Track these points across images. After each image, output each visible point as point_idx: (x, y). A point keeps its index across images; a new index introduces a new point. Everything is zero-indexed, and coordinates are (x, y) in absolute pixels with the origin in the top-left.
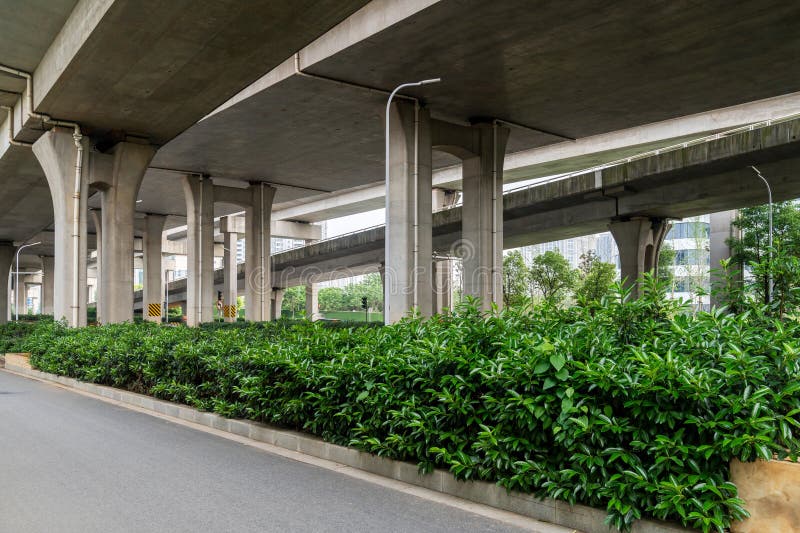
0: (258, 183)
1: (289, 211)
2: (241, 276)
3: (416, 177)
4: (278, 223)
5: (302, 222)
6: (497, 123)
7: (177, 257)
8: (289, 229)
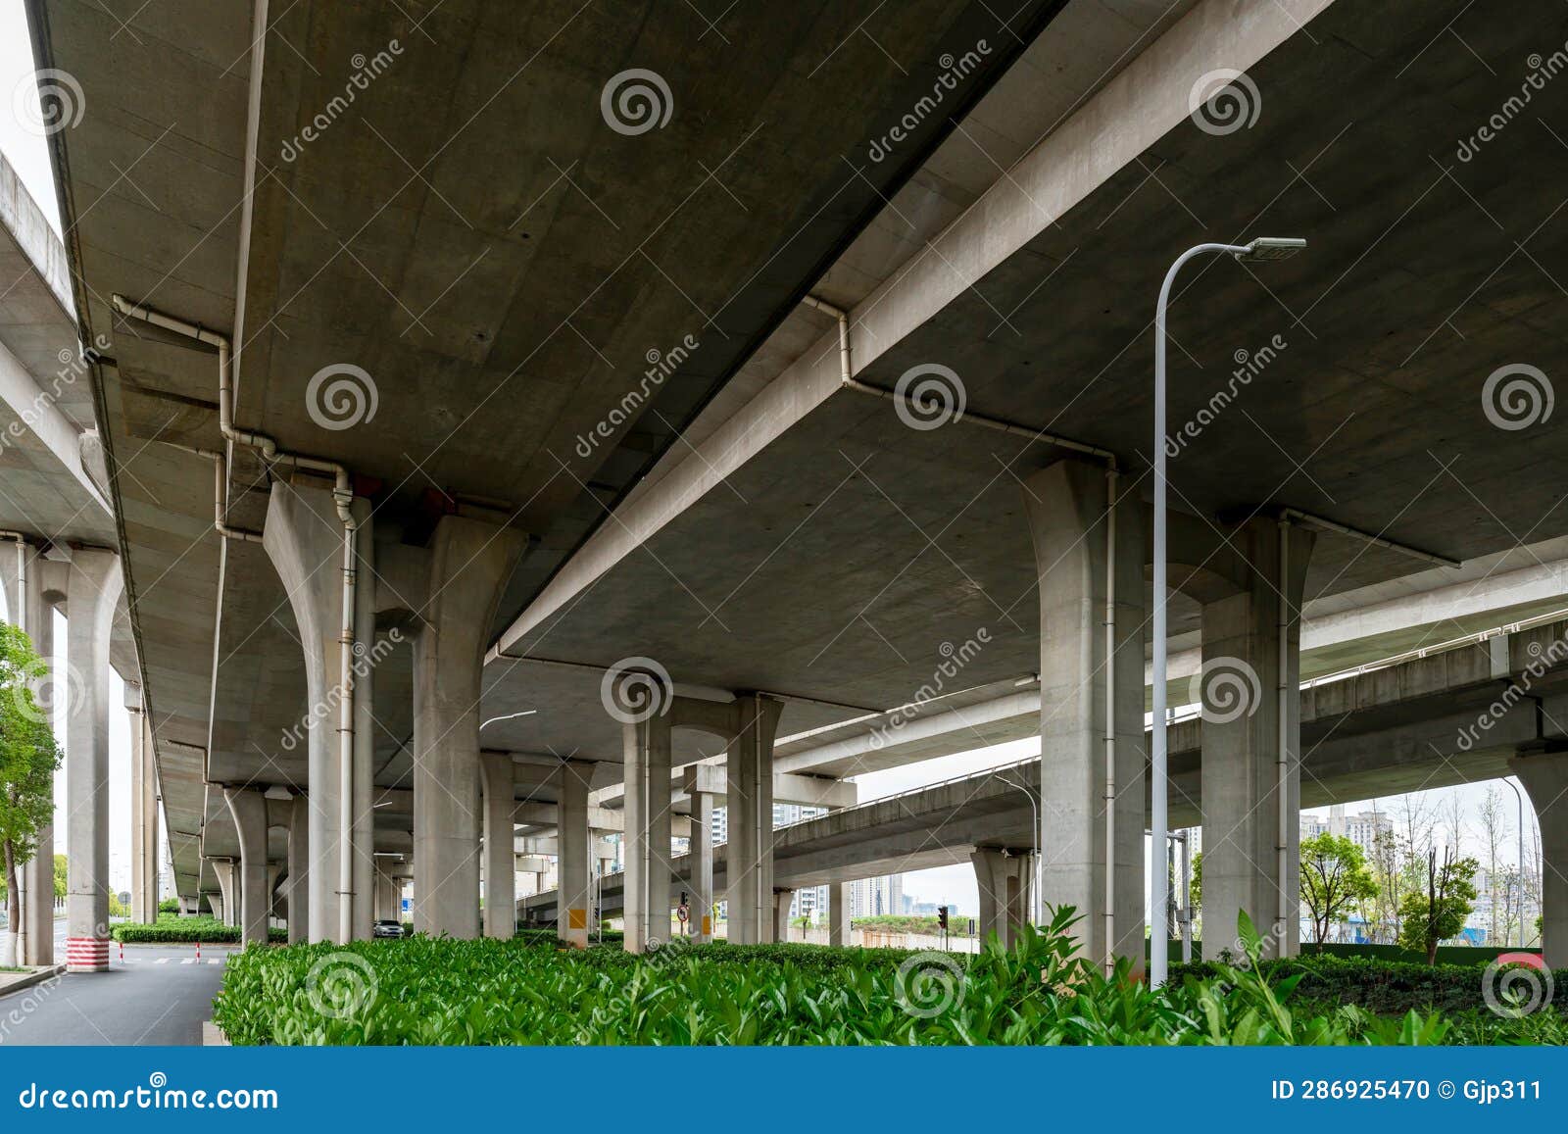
0: (750, 693)
1: (802, 757)
2: (720, 867)
3: (1110, 629)
4: (782, 779)
5: (823, 777)
6: (1293, 520)
7: (612, 838)
8: (802, 788)
